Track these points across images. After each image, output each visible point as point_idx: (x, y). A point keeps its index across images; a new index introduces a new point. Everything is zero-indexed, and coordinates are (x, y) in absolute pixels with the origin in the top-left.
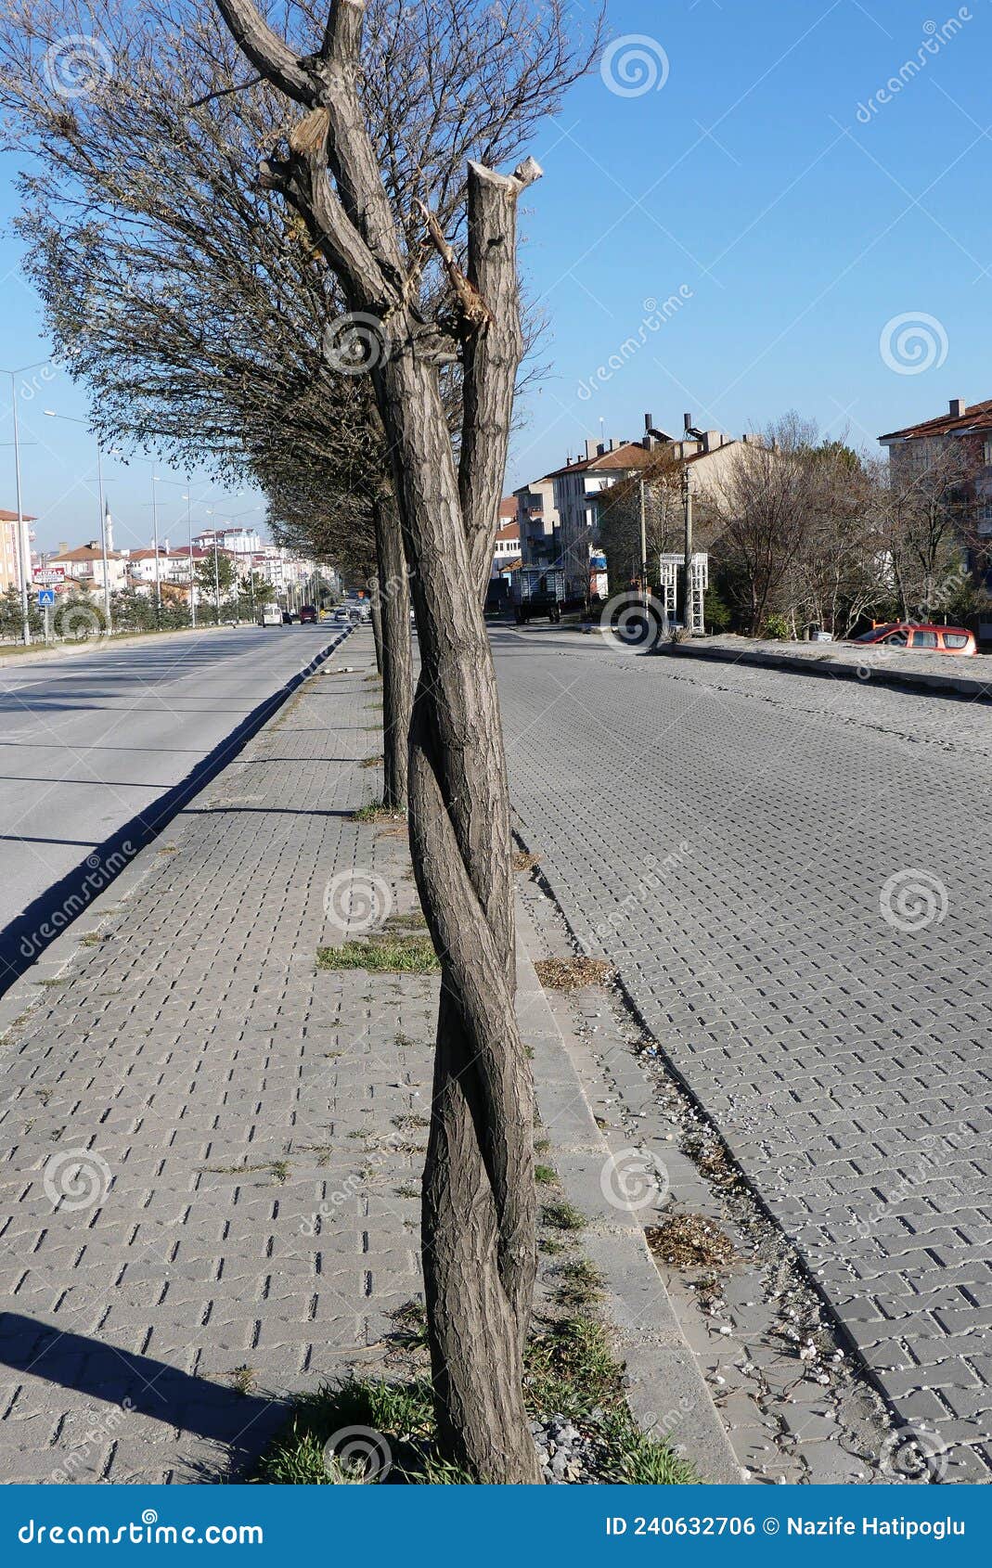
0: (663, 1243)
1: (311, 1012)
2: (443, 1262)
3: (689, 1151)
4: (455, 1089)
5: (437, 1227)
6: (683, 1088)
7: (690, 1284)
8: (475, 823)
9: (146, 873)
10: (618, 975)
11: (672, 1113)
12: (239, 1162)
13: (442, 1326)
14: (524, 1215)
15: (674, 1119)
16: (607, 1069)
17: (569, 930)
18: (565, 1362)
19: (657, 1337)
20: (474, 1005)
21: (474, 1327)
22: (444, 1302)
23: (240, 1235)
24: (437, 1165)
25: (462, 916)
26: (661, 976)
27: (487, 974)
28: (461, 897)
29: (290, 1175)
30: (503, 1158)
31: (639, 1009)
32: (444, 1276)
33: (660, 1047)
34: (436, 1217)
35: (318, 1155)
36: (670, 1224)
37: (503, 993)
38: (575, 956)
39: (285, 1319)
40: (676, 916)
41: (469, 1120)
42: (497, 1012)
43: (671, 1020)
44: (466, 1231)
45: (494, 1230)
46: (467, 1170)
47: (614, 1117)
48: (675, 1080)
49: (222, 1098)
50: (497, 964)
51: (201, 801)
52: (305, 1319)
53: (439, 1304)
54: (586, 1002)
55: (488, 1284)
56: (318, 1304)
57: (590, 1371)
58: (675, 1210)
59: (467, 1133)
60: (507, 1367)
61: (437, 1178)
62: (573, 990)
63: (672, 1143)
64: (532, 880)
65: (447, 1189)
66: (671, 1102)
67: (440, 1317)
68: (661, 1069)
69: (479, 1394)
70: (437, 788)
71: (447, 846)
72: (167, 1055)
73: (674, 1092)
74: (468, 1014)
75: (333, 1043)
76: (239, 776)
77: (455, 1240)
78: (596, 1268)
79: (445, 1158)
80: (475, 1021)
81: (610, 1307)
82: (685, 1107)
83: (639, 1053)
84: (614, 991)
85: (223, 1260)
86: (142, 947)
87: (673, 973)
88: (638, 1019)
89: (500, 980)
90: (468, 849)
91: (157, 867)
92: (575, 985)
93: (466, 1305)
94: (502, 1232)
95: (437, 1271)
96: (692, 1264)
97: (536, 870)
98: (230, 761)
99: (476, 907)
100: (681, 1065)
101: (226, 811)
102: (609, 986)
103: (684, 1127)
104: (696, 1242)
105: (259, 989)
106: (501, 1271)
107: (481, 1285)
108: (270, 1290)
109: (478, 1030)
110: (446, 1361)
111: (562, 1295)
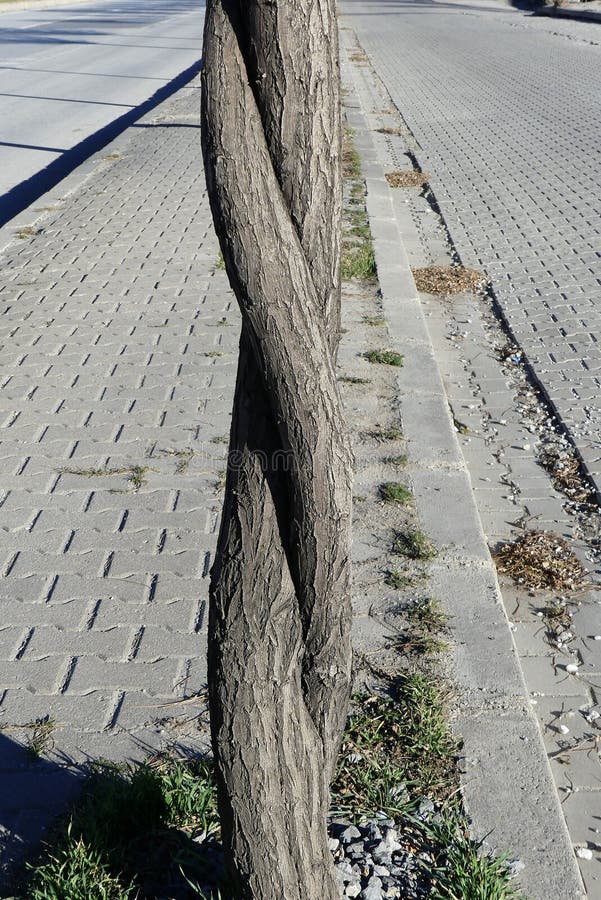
0: (514, 563)
1: (202, 310)
2: (230, 681)
3: (545, 463)
4: (254, 467)
5: (224, 636)
6: (543, 397)
7: (538, 610)
8: (290, 110)
9: (89, 176)
10: (490, 285)
11: (530, 421)
12: (101, 464)
13: (227, 757)
14: (335, 629)
15: (533, 429)
16: (473, 374)
17: (450, 241)
18: (396, 736)
19: (500, 702)
20: (278, 361)
21: (267, 761)
22: (230, 729)
23: (81, 549)
24: (227, 561)
25: (266, 241)
26: (528, 288)
27: (297, 321)
28: (265, 214)
29: (146, 482)
30: (311, 558)
31: (507, 317)
32: (231, 698)
33: (523, 355)
34: (223, 625)
35: (178, 460)
36: (522, 541)
37: (319, 345)
38: (453, 265)
39: (104, 658)
40: (545, 232)
41: (270, 507)
42: (309, 372)
43: (535, 330)
44: (261, 647)
45: (298, 644)
46: (265, 572)
47: (475, 423)
48: (536, 389)
49: (100, 394)
50: (312, 307)
51: (149, 118)
52: (124, 660)
53: (224, 729)
54: (459, 308)
55: (287, 709)
56: (143, 641)
57: (422, 750)
58: (528, 524)
59: (266, 523)
60: (308, 805)
61: (227, 576)
62: (449, 297)
63: (528, 453)
64: (422, 195)
65: (238, 592)
66: (530, 411)
67: (224, 746)
68: (523, 377)
69: (270, 839)
70: (240, 60)
71: (250, 142)
72: (61, 346)
73: (534, 401)
74: (270, 373)
75: (215, 342)
76: (186, 99)
77: (246, 656)
78: (442, 609)
79: (237, 553)
80: (279, 383)
81: (453, 660)
82: (543, 417)
83: (503, 359)
84: (485, 299)
85: (57, 577)
86: (67, 241)
87: (539, 284)
88: (505, 326)
89: (315, 329)
90: (279, 147)
91: (100, 171)
92: (451, 292)
93: (258, 735)
94: (308, 646)
95: (223, 691)
96: (542, 587)
97: (426, 187)
98: (182, 86)
99: (286, 227)
100: (541, 376)
101: (168, 126)
102: (482, 294)
103: (541, 437)
104: (546, 565)
105: (159, 285)
106: (306, 691)
107: (279, 709)
108: (97, 619)
109: (283, 396)
110: (231, 798)
111: (402, 643)
